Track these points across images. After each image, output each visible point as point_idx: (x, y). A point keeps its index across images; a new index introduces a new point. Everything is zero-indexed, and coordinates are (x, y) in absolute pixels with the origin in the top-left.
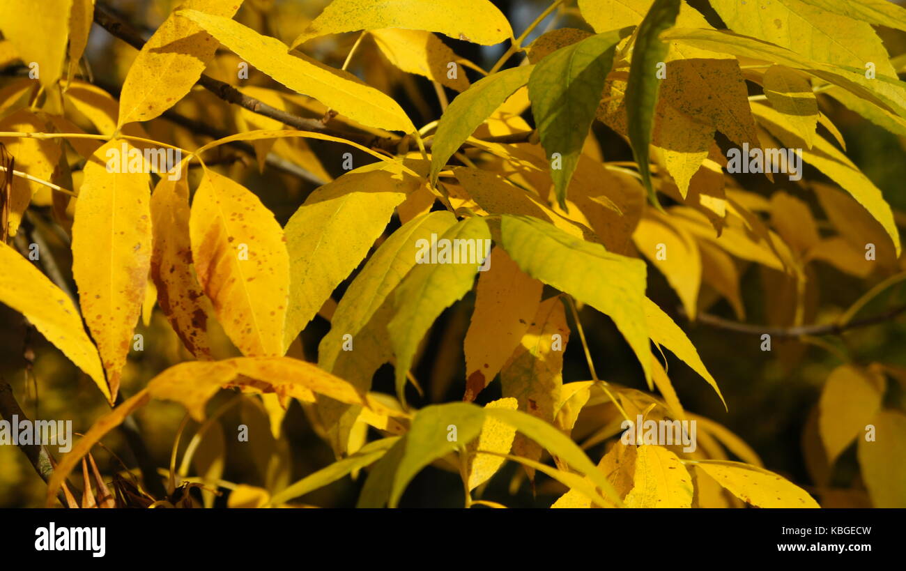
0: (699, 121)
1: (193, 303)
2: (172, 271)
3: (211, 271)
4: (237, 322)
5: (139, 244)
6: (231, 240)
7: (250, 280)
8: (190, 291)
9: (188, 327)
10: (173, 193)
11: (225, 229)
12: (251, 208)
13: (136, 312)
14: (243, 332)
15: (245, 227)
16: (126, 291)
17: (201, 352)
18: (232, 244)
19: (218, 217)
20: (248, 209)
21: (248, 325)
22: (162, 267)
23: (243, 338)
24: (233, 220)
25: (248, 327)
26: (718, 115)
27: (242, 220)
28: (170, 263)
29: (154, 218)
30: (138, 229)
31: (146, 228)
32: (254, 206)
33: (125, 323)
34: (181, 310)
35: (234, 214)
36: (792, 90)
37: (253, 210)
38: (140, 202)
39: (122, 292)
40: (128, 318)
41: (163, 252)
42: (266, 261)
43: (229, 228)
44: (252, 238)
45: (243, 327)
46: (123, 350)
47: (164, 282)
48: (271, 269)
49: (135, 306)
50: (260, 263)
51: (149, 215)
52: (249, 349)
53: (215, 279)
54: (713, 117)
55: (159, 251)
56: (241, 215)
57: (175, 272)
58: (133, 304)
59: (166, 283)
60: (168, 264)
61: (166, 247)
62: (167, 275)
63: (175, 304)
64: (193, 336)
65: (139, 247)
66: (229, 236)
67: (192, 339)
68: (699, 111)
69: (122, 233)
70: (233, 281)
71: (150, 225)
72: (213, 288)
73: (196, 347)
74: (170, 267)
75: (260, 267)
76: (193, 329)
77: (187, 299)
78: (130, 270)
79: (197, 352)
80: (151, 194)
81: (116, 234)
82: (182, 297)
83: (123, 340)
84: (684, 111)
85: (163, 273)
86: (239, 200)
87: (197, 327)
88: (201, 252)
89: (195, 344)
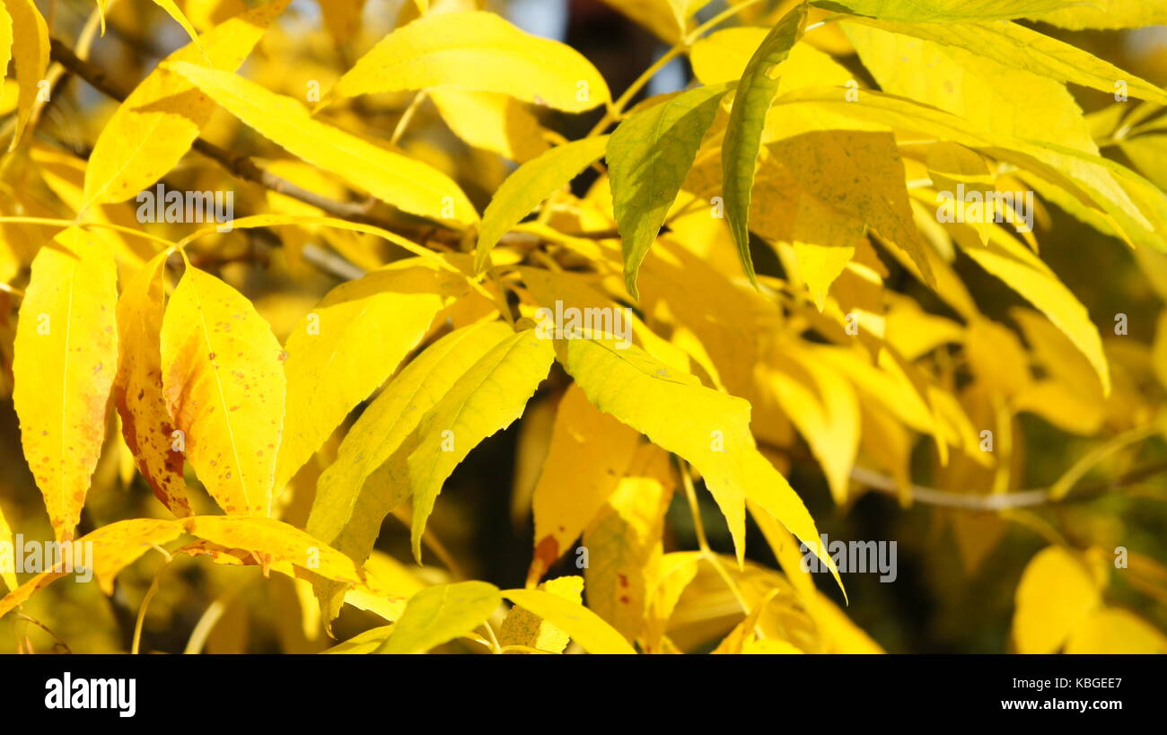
0: (842, 212)
1: (167, 440)
2: (141, 397)
3: (183, 398)
4: (214, 464)
5: (101, 364)
6: (212, 356)
7: (234, 409)
8: (163, 424)
9: (160, 471)
10: (146, 296)
11: (206, 344)
12: (242, 316)
13: (93, 453)
14: (220, 477)
15: (232, 340)
16: (82, 425)
17: (177, 504)
18: (213, 362)
19: (198, 327)
20: (237, 317)
21: (228, 467)
22: (129, 392)
23: (220, 485)
24: (217, 331)
25: (228, 471)
26: (866, 203)
27: (228, 331)
28: (138, 386)
29: (121, 330)
30: (99, 344)
31: (110, 343)
32: (246, 313)
33: (79, 468)
34: (152, 448)
35: (219, 324)
36: (964, 171)
37: (244, 319)
38: (103, 308)
39: (75, 427)
40: (83, 461)
41: (131, 373)
42: (256, 385)
43: (210, 342)
44: (240, 355)
45: (222, 471)
46: (77, 503)
47: (131, 412)
48: (262, 396)
49: (93, 445)
50: (247, 387)
51: (115, 326)
52: (227, 500)
53: (188, 407)
54: (860, 206)
55: (126, 371)
56: (228, 325)
57: (144, 399)
58: (91, 443)
59: (133, 412)
60: (136, 388)
61: (135, 366)
62: (134, 403)
63: (143, 440)
64: (165, 483)
65: (101, 368)
66: (211, 351)
67: (165, 486)
68: (842, 198)
69: (79, 350)
70: (212, 410)
71: (115, 339)
72: (185, 419)
73: (170, 498)
74: (139, 392)
75: (248, 392)
76: (166, 473)
77: (159, 435)
78: (87, 398)
79: (171, 504)
80: (119, 298)
81: (70, 350)
82: (152, 431)
83: (76, 490)
84: (822, 198)
85: (130, 400)
86: (227, 305)
87: (171, 471)
88: (173, 372)
89: (168, 494)
